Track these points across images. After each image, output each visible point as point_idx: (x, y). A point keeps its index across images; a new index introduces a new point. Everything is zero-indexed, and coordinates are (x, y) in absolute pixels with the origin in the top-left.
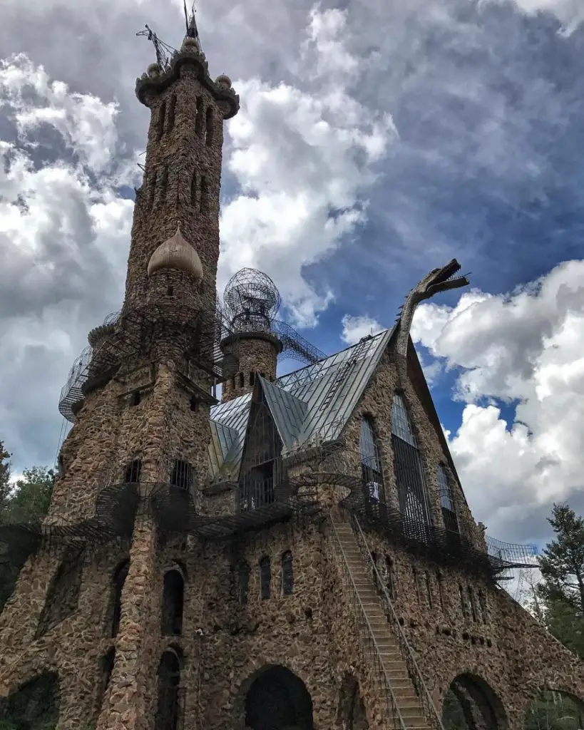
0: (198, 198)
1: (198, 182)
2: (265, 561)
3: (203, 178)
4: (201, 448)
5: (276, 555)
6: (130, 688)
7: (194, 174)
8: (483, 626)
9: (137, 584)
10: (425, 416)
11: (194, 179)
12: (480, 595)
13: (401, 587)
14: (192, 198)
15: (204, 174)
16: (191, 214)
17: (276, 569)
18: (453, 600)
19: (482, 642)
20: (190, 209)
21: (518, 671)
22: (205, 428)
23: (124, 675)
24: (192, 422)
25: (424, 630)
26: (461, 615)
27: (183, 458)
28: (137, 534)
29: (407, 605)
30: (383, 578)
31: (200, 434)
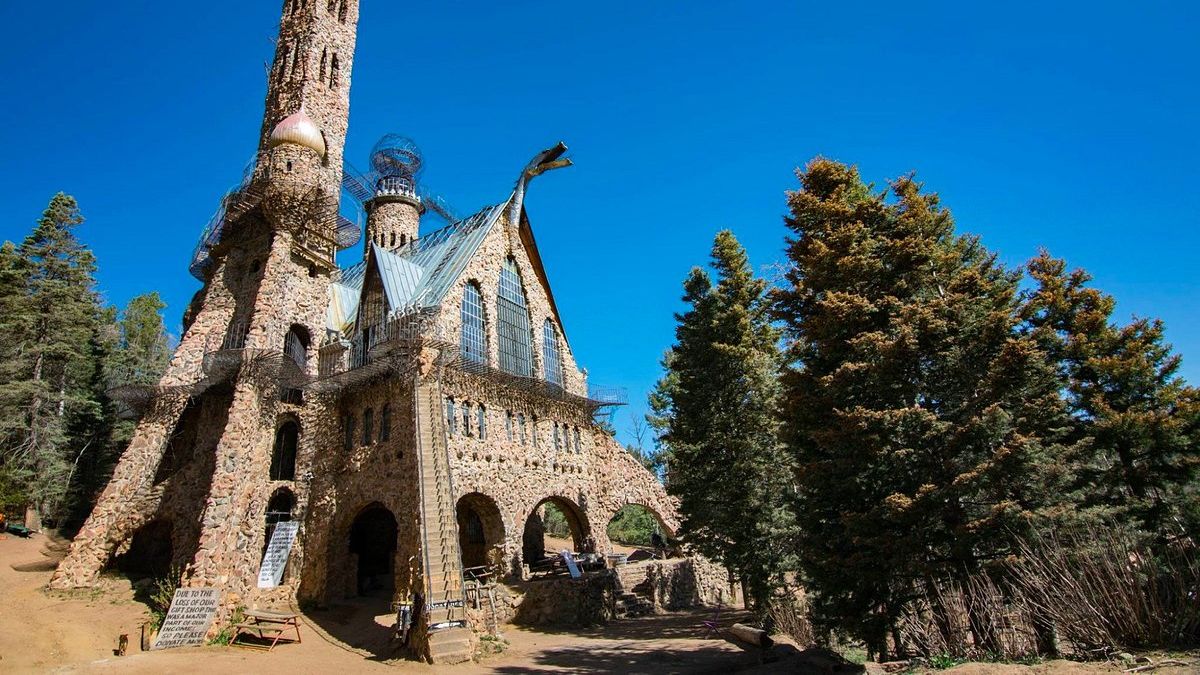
0: (328, 74)
1: (329, 59)
2: (368, 412)
3: (334, 55)
4: (318, 311)
5: (378, 408)
6: (218, 529)
7: (324, 52)
8: (575, 456)
9: (233, 439)
10: (535, 278)
11: (325, 55)
12: (576, 429)
13: (492, 429)
14: (321, 75)
15: (335, 51)
16: (319, 90)
17: (377, 417)
18: (545, 437)
19: (572, 470)
20: (318, 85)
21: (604, 490)
22: (324, 292)
23: (213, 518)
24: (309, 288)
25: (512, 463)
26: (553, 447)
27: (299, 322)
28: (237, 395)
29: (497, 443)
30: (474, 422)
31: (317, 298)
